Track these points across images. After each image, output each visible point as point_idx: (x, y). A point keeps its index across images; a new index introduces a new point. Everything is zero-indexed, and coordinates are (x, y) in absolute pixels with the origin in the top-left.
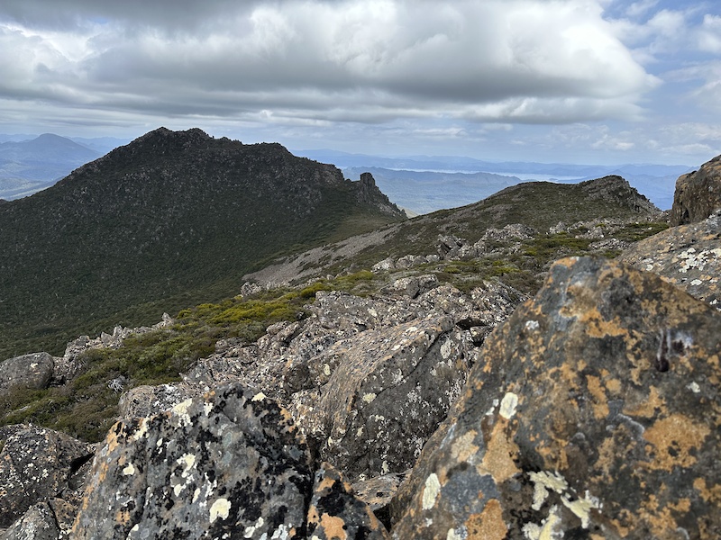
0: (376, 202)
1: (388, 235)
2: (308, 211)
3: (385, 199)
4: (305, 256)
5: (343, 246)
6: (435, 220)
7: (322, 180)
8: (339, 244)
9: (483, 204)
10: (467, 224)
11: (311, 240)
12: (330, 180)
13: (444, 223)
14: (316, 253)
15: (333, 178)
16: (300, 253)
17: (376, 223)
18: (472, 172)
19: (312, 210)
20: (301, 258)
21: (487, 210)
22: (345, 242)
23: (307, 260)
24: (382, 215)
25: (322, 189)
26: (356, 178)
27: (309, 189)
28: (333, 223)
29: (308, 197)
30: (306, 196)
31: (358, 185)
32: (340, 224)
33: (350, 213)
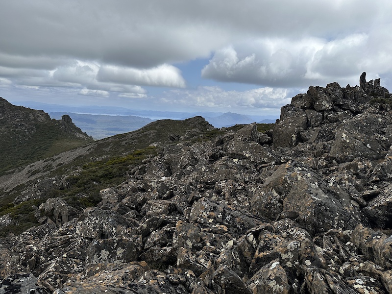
0: (73, 132)
1: (90, 149)
2: (27, 139)
3: (79, 130)
4: (31, 167)
5: (59, 158)
6: (117, 139)
7: (35, 120)
8: (55, 157)
9: (142, 130)
10: (137, 140)
11: (30, 158)
12: (42, 119)
13: (123, 140)
14: (38, 164)
15: (43, 119)
16: (26, 166)
17: (76, 144)
18: (125, 115)
19: (29, 139)
20: (27, 168)
21: (145, 133)
22: (59, 156)
23: (33, 169)
24: (79, 139)
25: (35, 125)
26: (59, 118)
27: (27, 125)
28: (46, 146)
29: (26, 130)
30: (25, 129)
31: (60, 122)
32: (51, 146)
33: (57, 139)
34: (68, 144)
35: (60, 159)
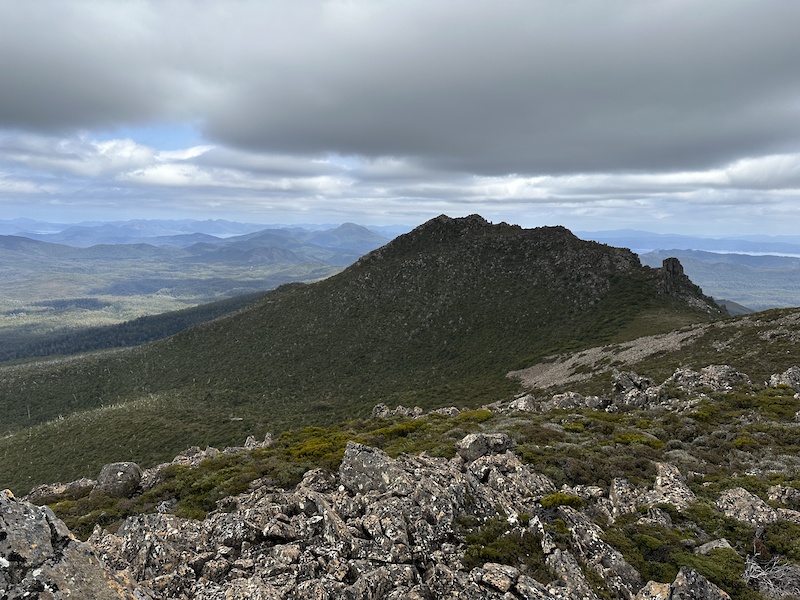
0: (683, 294)
1: (687, 339)
2: (592, 303)
3: (697, 291)
4: (580, 356)
5: (627, 348)
7: (612, 267)
8: (624, 345)
11: (591, 337)
12: (623, 266)
14: (593, 354)
15: (627, 265)
16: (576, 352)
17: (680, 321)
19: (596, 302)
20: (575, 358)
22: (632, 343)
23: (582, 361)
24: (694, 310)
25: (611, 277)
26: (657, 264)
27: (595, 277)
28: (622, 318)
29: (593, 286)
30: (591, 284)
31: (659, 273)
32: (633, 320)
33: (648, 307)
34: (667, 319)
35: (627, 352)
